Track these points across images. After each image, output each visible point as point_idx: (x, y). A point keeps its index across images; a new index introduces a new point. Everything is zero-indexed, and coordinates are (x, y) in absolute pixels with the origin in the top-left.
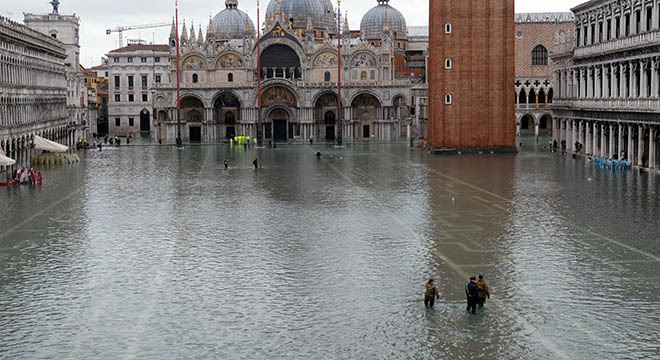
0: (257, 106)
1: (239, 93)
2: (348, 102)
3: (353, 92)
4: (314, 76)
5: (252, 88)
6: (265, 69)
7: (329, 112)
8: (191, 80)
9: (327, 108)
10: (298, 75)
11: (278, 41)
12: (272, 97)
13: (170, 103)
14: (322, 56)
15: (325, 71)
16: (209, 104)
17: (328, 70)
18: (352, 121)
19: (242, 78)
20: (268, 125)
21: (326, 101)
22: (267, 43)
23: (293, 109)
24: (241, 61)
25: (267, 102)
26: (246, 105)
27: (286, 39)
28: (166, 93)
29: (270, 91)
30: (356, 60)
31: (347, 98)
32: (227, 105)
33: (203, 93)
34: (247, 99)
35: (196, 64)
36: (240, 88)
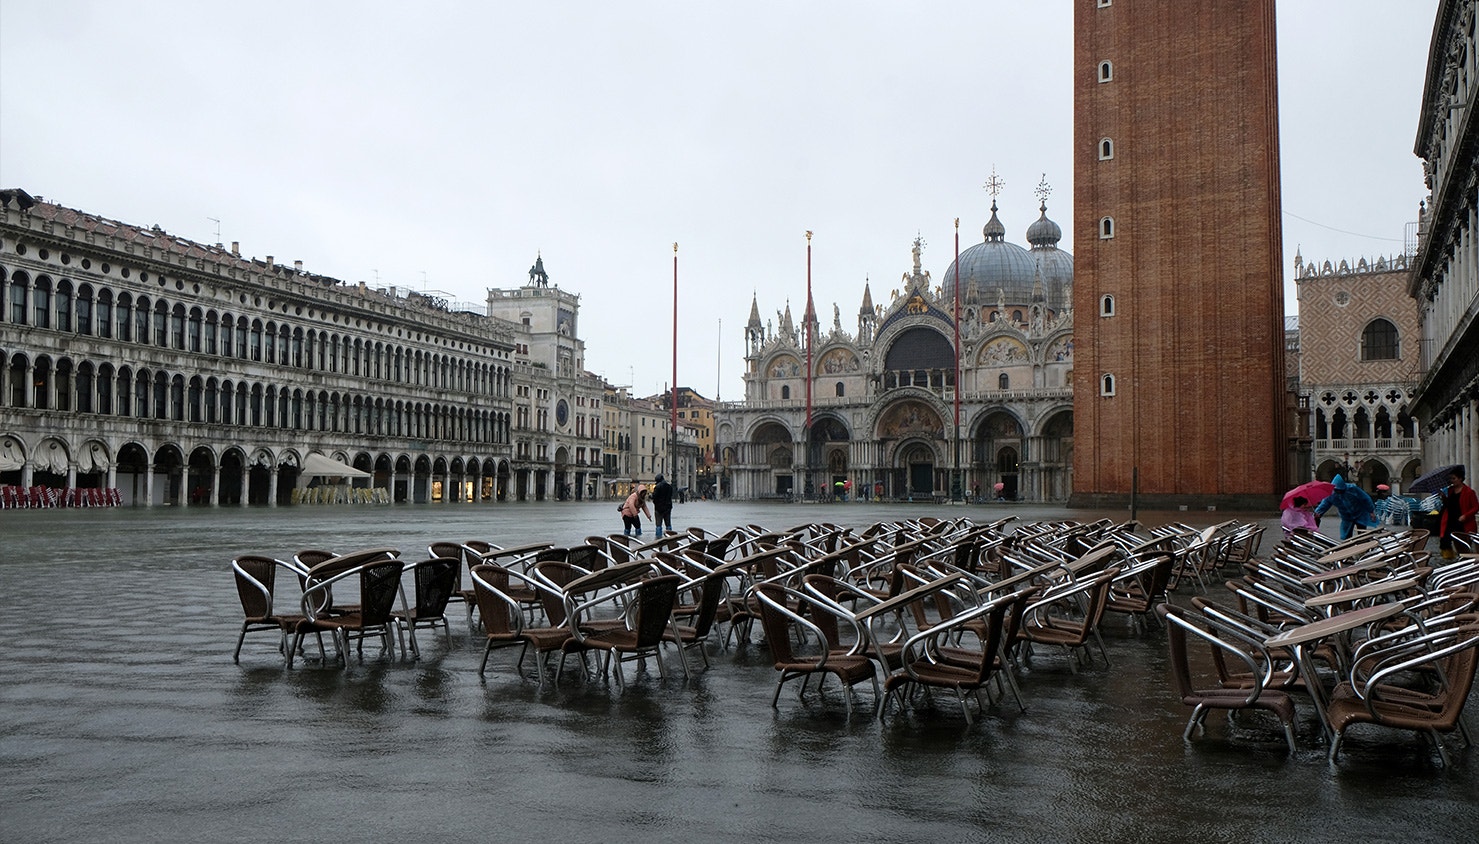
0: (876, 438)
1: (846, 416)
2: (1033, 428)
3: (1043, 409)
4: (980, 383)
5: (867, 406)
6: (896, 372)
7: (1006, 448)
8: (779, 396)
9: (1003, 441)
10: (953, 381)
11: (917, 321)
12: (906, 423)
13: (741, 435)
14: (993, 345)
15: (998, 372)
16: (798, 437)
17: (1005, 370)
18: (1042, 465)
19: (858, 388)
20: (899, 473)
21: (1002, 428)
22: (898, 327)
23: (939, 443)
24: (857, 361)
25: (897, 431)
26: (857, 436)
27: (930, 318)
28: (733, 418)
29: (901, 412)
30: (1056, 350)
31: (1032, 419)
32: (834, 438)
33: (788, 416)
34: (859, 425)
35: (787, 368)
36: (848, 407)
